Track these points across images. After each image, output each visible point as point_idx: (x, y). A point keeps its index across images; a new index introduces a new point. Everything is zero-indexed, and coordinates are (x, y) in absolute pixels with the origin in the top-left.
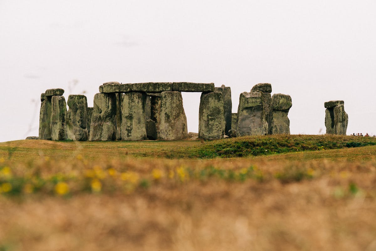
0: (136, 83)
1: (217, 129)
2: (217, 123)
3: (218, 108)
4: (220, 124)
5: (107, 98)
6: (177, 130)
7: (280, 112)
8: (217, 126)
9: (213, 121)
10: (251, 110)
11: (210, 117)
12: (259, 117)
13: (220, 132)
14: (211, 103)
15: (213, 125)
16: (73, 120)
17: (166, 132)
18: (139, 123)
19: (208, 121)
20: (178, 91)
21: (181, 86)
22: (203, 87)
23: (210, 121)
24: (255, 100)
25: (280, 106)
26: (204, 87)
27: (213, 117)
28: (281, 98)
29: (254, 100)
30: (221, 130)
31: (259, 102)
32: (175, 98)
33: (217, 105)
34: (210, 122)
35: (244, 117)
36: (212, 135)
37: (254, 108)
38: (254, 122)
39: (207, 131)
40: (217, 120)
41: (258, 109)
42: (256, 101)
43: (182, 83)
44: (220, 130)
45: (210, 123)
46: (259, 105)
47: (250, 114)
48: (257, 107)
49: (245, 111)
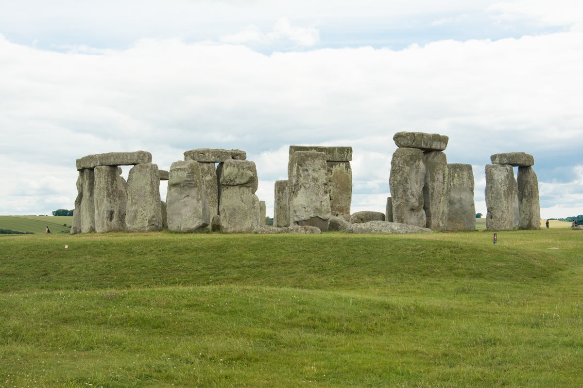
1: (142, 217)
2: (142, 210)
7: (237, 188)
8: (142, 213)
9: (137, 206)
10: (181, 187)
11: (134, 201)
12: (194, 197)
13: (145, 222)
14: (136, 180)
15: (137, 211)
23: (134, 206)
27: (136, 201)
30: (147, 218)
35: (173, 198)
36: (136, 226)
37: (182, 185)
38: (187, 205)
39: (131, 221)
41: (190, 185)
42: (183, 174)
45: (133, 209)
47: (181, 194)
48: (186, 183)
49: (173, 190)
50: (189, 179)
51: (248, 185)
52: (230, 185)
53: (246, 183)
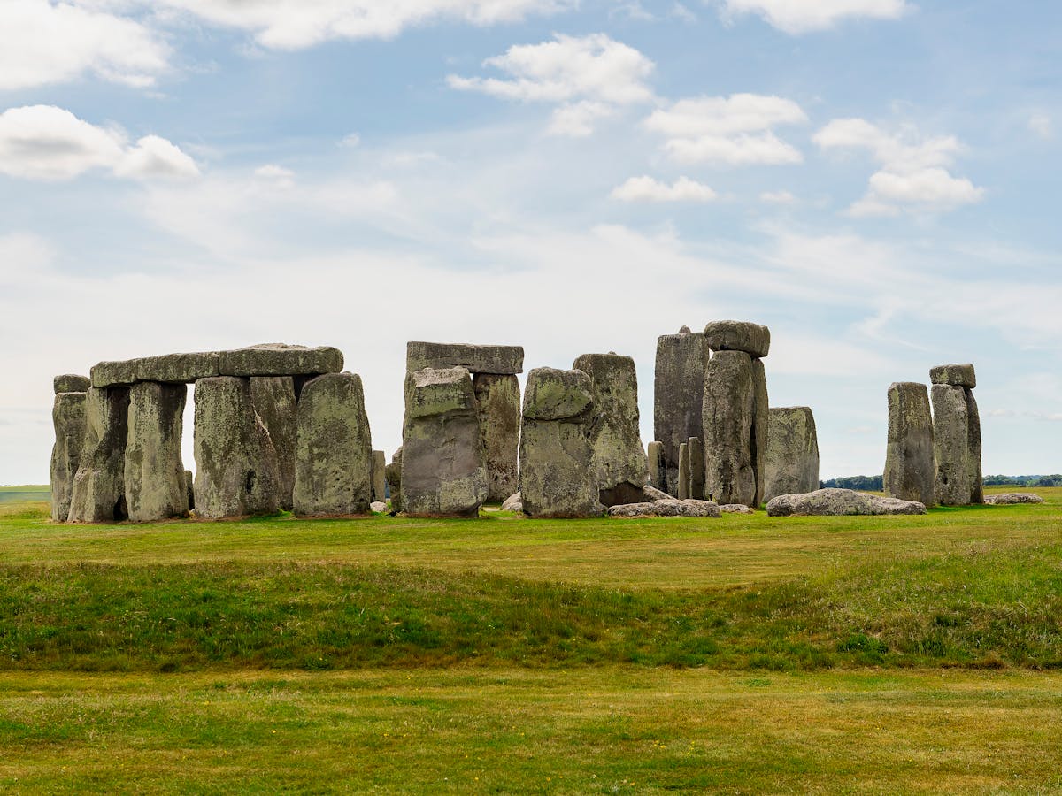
0: (143, 357)
1: (338, 484)
2: (337, 468)
3: (342, 422)
4: (345, 468)
5: (106, 401)
6: (227, 491)
7: (555, 424)
8: (338, 476)
9: (325, 460)
10: (438, 423)
11: (316, 451)
12: (468, 443)
13: (346, 493)
14: (321, 407)
15: (326, 470)
16: (60, 464)
17: (206, 495)
18: (154, 471)
19: (312, 460)
20: (234, 376)
21: (240, 361)
22: (297, 361)
23: (316, 461)
24: (445, 393)
25: (543, 405)
26: (301, 361)
27: (322, 450)
28: (543, 383)
29: (439, 394)
30: (350, 486)
31: (456, 400)
32: (223, 397)
33: (337, 412)
34: (317, 465)
35: (418, 445)
36: (323, 503)
37: (444, 418)
38: (451, 460)
39: (308, 493)
40: (334, 458)
41: (462, 419)
42: (447, 397)
43: (243, 352)
44: (346, 487)
45: (315, 468)
46: (457, 407)
47: (437, 436)
48: (453, 414)
49: (418, 428)
50: (462, 407)
51: (578, 420)
52: (542, 419)
53: (577, 416)
